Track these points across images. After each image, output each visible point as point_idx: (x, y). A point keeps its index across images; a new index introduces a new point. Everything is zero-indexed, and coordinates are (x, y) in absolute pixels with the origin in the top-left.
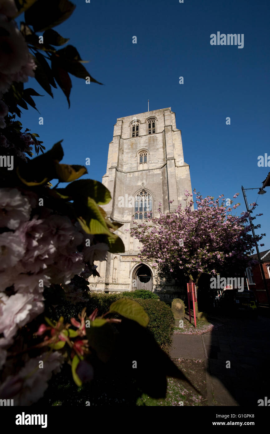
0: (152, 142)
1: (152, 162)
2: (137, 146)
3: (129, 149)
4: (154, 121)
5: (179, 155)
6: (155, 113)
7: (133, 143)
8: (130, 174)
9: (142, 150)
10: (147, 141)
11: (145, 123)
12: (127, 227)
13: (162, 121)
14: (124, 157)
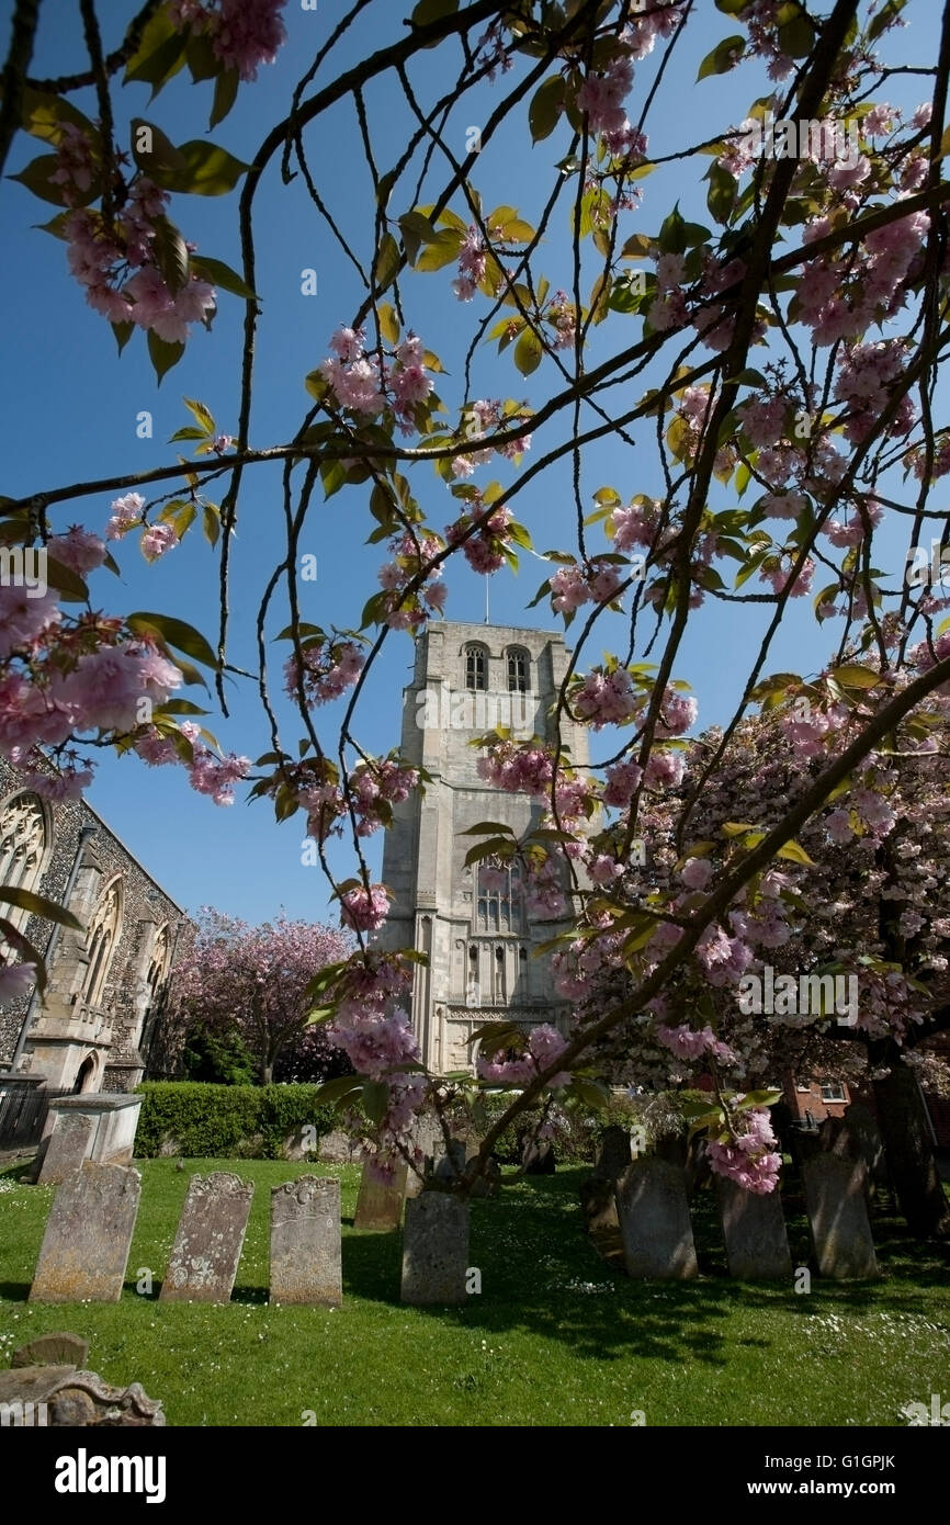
4: (524, 660)
8: (467, 793)
11: (502, 658)
12: (463, 933)
13: (544, 663)
14: (449, 740)
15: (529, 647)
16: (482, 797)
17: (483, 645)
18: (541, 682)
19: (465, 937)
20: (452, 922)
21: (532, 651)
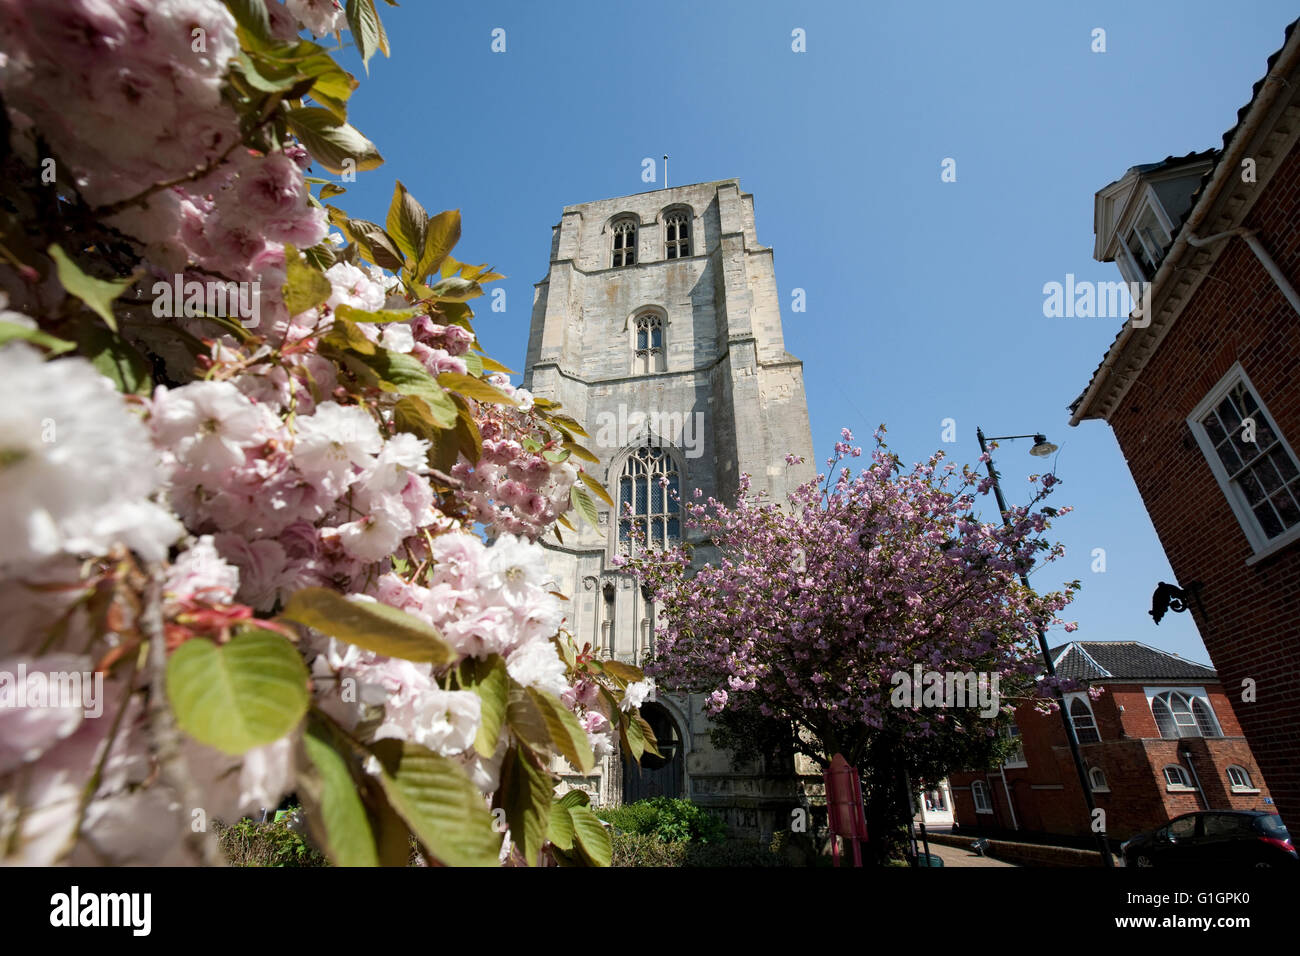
0: (679, 285)
1: (680, 349)
2: (629, 296)
3: (602, 304)
4: (686, 220)
5: (767, 329)
6: (689, 194)
7: (617, 287)
8: (605, 389)
9: (644, 309)
10: (663, 281)
11: (656, 223)
12: (594, 567)
13: (711, 218)
14: (585, 329)
15: (691, 204)
16: (626, 388)
17: (634, 216)
18: (707, 238)
19: (596, 573)
20: (579, 554)
21: (696, 207)
